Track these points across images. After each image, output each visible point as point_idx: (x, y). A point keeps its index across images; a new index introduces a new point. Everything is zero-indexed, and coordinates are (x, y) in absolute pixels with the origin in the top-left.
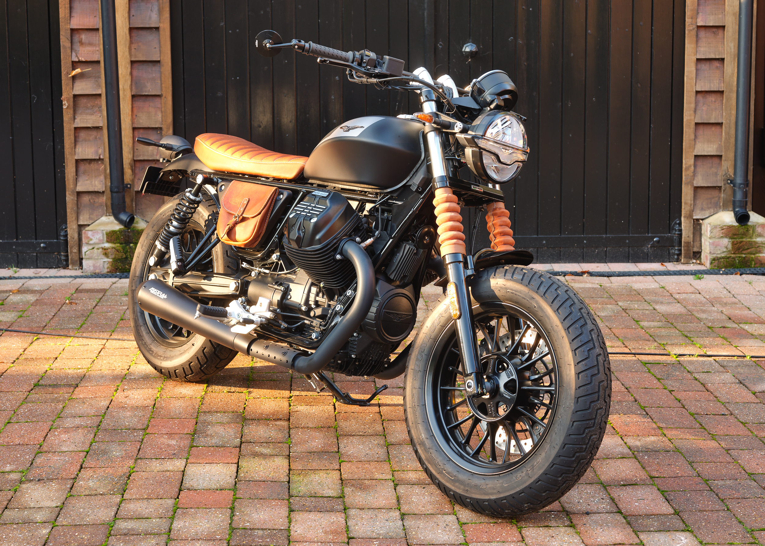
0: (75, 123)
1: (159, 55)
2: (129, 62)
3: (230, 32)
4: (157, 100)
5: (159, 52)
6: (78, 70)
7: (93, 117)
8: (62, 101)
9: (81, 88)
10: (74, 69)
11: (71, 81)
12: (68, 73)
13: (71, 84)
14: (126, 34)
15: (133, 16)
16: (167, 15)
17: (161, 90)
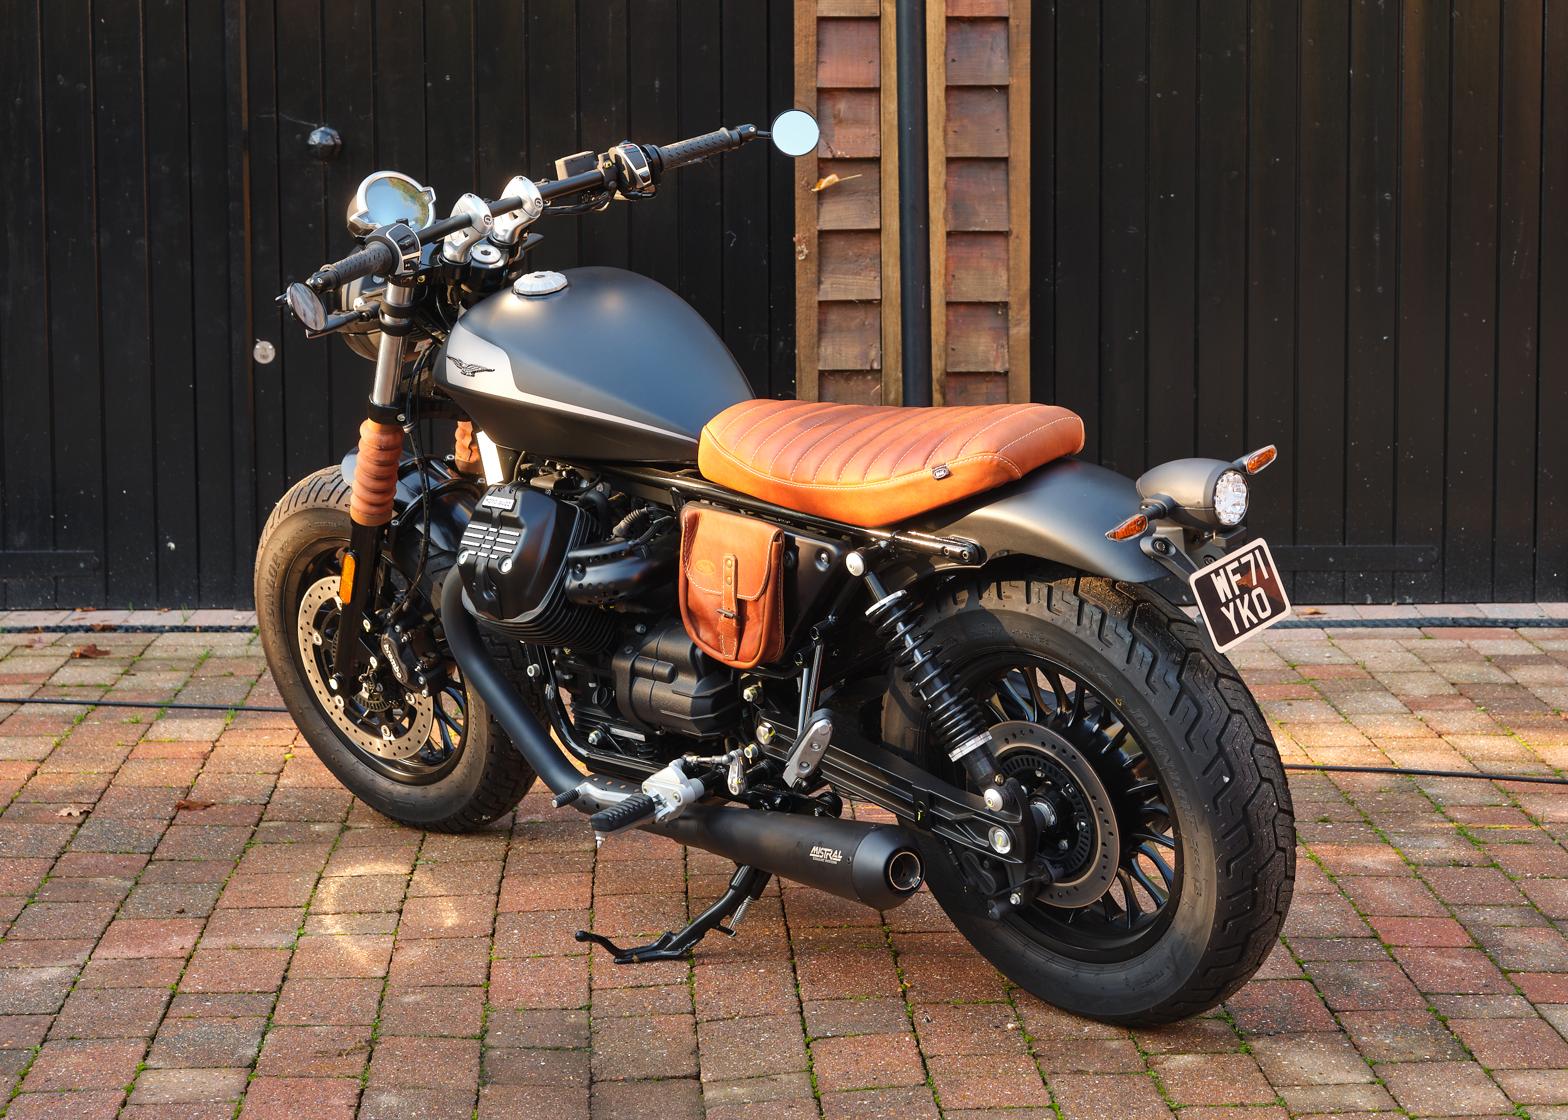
0: (820, 293)
1: (1006, 146)
2: (944, 160)
3: (1159, 95)
4: (1000, 242)
5: (1005, 140)
6: (832, 178)
7: (861, 280)
8: (793, 244)
9: (835, 216)
10: (822, 175)
11: (815, 202)
12: (809, 185)
13: (815, 206)
14: (939, 101)
15: (953, 61)
16: (1024, 58)
17: (1009, 220)
